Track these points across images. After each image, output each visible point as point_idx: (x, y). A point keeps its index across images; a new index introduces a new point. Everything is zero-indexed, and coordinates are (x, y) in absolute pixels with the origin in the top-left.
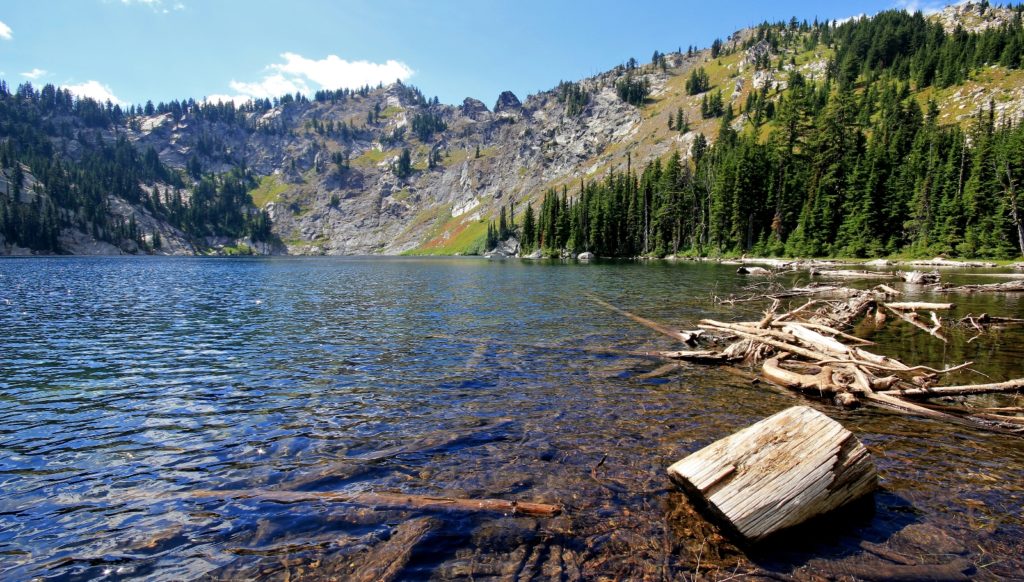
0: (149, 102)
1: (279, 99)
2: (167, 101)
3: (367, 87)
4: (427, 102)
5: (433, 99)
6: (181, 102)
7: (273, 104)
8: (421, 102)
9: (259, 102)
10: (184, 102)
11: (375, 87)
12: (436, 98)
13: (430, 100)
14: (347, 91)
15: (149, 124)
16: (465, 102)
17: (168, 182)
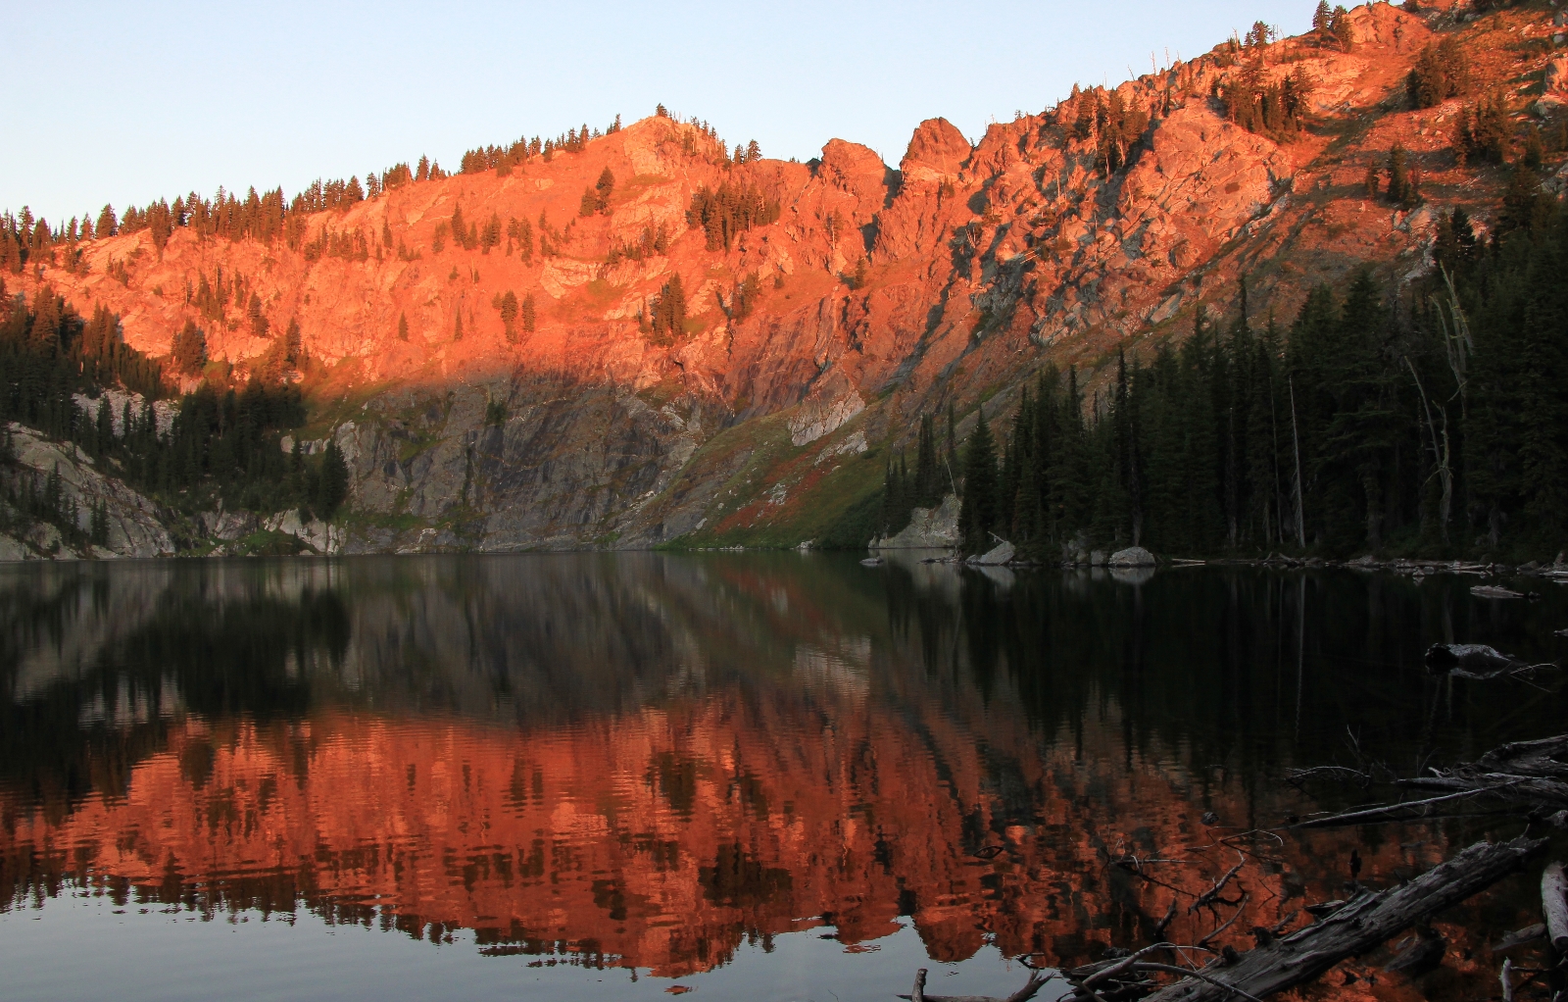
0: (108, 208)
1: (379, 176)
2: (143, 205)
3: (585, 131)
4: (731, 154)
5: (745, 147)
6: (170, 204)
7: (365, 189)
8: (717, 157)
9: (334, 189)
10: (179, 200)
11: (603, 131)
12: (753, 143)
13: (738, 149)
14: (536, 144)
15: (102, 255)
16: (825, 150)
17: (134, 387)
